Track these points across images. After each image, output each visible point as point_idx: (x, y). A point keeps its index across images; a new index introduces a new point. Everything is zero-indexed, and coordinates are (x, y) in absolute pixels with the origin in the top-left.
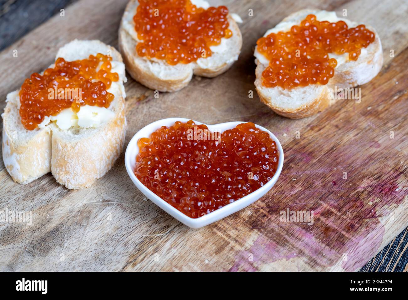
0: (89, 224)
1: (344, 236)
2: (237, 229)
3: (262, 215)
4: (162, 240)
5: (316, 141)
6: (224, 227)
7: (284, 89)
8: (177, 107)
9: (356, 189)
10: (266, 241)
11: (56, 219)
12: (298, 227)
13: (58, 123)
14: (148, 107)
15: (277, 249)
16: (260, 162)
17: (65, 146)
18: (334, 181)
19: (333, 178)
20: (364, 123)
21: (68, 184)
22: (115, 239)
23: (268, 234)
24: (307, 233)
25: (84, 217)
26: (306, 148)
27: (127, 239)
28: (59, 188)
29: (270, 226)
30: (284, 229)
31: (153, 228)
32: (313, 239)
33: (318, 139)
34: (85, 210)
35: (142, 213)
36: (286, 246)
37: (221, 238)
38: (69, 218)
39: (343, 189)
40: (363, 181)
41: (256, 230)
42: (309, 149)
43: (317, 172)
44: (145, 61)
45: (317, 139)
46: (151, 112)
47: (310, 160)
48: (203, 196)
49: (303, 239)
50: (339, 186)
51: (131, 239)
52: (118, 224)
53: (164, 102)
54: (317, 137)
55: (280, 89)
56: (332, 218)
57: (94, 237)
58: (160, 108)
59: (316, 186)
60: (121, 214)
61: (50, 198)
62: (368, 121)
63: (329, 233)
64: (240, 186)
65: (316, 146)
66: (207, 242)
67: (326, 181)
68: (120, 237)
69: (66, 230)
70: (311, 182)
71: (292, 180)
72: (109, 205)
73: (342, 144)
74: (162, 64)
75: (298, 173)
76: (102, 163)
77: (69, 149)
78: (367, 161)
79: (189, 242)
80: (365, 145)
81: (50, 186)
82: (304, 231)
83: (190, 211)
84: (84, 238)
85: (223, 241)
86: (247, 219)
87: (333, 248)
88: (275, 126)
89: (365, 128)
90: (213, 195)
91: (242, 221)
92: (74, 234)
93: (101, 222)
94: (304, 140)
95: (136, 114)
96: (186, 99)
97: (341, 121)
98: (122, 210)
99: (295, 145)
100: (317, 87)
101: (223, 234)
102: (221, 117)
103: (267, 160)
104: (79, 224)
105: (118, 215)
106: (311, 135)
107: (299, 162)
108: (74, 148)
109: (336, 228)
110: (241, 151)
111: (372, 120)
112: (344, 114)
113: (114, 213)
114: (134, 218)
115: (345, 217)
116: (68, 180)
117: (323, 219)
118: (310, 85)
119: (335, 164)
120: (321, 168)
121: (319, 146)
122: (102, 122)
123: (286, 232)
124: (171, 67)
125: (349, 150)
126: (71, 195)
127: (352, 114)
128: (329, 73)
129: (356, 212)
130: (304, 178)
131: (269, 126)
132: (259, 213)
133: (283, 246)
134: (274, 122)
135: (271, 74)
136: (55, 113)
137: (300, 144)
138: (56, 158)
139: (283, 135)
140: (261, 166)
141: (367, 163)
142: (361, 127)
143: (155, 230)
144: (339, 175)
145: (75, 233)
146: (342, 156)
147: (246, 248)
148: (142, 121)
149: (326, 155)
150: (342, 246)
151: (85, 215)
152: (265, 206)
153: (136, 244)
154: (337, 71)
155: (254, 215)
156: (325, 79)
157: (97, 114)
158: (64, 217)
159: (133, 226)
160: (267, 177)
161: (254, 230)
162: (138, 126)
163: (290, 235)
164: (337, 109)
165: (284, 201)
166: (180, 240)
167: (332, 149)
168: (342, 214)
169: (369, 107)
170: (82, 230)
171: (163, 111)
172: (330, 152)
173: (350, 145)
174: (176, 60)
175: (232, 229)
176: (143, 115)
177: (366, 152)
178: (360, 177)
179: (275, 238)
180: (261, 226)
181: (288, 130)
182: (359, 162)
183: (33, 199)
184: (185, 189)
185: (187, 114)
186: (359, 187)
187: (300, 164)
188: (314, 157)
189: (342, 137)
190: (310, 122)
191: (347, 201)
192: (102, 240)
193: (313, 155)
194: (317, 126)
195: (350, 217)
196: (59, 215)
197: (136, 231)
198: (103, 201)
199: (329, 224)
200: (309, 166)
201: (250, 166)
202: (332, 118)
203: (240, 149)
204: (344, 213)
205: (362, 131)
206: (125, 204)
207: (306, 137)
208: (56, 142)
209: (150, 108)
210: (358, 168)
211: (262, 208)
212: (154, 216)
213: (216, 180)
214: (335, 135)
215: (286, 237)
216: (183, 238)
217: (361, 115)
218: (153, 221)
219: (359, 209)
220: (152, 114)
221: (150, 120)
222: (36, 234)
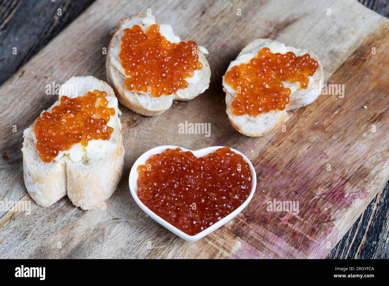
0: (105, 240)
1: (308, 239)
2: (223, 238)
3: (242, 224)
4: (165, 251)
5: (277, 156)
6: (213, 237)
7: (251, 116)
8: (162, 129)
9: (313, 197)
10: (247, 247)
11: (77, 238)
12: (271, 234)
13: (70, 157)
14: (138, 131)
15: (257, 253)
16: (239, 183)
17: (79, 176)
18: (295, 190)
19: (294, 188)
20: (314, 136)
21: (83, 207)
22: (128, 253)
23: (249, 241)
24: (279, 238)
25: (100, 235)
26: (270, 161)
27: (137, 252)
28: (75, 209)
29: (249, 233)
30: (261, 236)
31: (157, 240)
32: (285, 243)
33: (279, 153)
34: (100, 228)
35: (146, 228)
36: (264, 251)
37: (212, 246)
38: (87, 236)
39: (303, 198)
40: (317, 189)
41: (238, 238)
42: (272, 163)
43: (281, 184)
44: (134, 93)
45: (277, 153)
46: (141, 135)
47: (274, 173)
48: (197, 216)
49: (277, 243)
50: (300, 195)
51: (140, 252)
52: (128, 239)
53: (150, 125)
54: (277, 152)
55: (247, 116)
56: (297, 224)
57: (110, 251)
58: (148, 130)
59: (281, 196)
60: (129, 230)
61: (70, 219)
62: (317, 135)
63: (296, 237)
64: (225, 205)
65: (278, 160)
66: (201, 251)
67: (289, 191)
68: (131, 251)
69: (86, 247)
70: (277, 192)
71: (262, 192)
72: (118, 222)
73: (298, 156)
74: (147, 96)
75: (266, 185)
76: (109, 187)
77: (83, 178)
78: (319, 171)
79: (187, 252)
80: (316, 157)
81: (68, 208)
82: (276, 236)
83: (188, 228)
84: (102, 253)
85: (214, 249)
86: (230, 229)
87: (301, 250)
88: (243, 143)
89: (315, 142)
90: (205, 214)
91: (226, 230)
92: (93, 250)
93: (114, 238)
94: (268, 155)
95: (129, 137)
96: (168, 121)
97: (295, 136)
98: (130, 227)
99: (261, 159)
100: (276, 113)
101: (213, 243)
102: (199, 137)
103: (243, 180)
104: (96, 240)
105: (127, 231)
106: (273, 150)
107: (266, 175)
108: (86, 178)
109: (302, 232)
110: (221, 172)
111: (319, 134)
112: (296, 129)
113: (124, 229)
114: (140, 233)
115: (307, 222)
116: (83, 203)
117: (290, 225)
118: (271, 111)
119: (294, 175)
120: (283, 180)
121: (280, 159)
122: (106, 154)
123: (262, 238)
124: (156, 98)
125: (304, 162)
126: (87, 215)
127: (304, 129)
128: (285, 101)
129: (315, 218)
130: (271, 189)
131: (239, 144)
132: (239, 223)
133: (262, 251)
134: (242, 140)
135: (239, 105)
136: (68, 148)
137: (265, 158)
138: (71, 186)
139: (250, 151)
140: (239, 186)
141: (320, 173)
142: (311, 141)
143: (159, 242)
144: (298, 186)
145: (95, 249)
146: (299, 168)
147: (232, 254)
148: (135, 143)
149: (287, 167)
150: (307, 248)
151: (100, 232)
152: (243, 216)
153: (145, 256)
154: (291, 98)
155: (236, 224)
156: (283, 106)
157: (101, 146)
158: (83, 235)
159: (140, 240)
160: (245, 195)
161: (237, 237)
162: (132, 148)
163: (266, 240)
164: (291, 125)
165: (257, 211)
166: (179, 251)
167: (291, 161)
168: (304, 220)
169: (316, 122)
170: (99, 246)
171: (150, 133)
172: (290, 165)
173: (304, 157)
174: (159, 93)
175: (219, 238)
176: (134, 138)
177: (318, 163)
178: (315, 185)
179: (254, 244)
180: (242, 234)
181: (254, 147)
182: (313, 172)
183: (55, 220)
184: (182, 210)
185: (170, 136)
186: (315, 195)
187: (266, 177)
188: (277, 170)
189: (297, 151)
190: (270, 138)
191: (307, 208)
192: (118, 254)
193: (276, 168)
194: (276, 142)
195: (311, 222)
196: (79, 234)
197: (144, 244)
198: (113, 219)
199: (295, 229)
200: (274, 178)
201: (231, 186)
202: (288, 134)
203: (221, 171)
204: (306, 219)
205: (313, 144)
206: (132, 221)
207: (269, 152)
208: (70, 173)
209: (139, 131)
210: (313, 178)
211: (241, 218)
212: (156, 231)
213: (205, 199)
214: (291, 149)
215: (263, 242)
216: (181, 248)
217: (311, 130)
218: (156, 235)
219: (318, 214)
220: (142, 137)
221: (141, 142)
222: (63, 252)
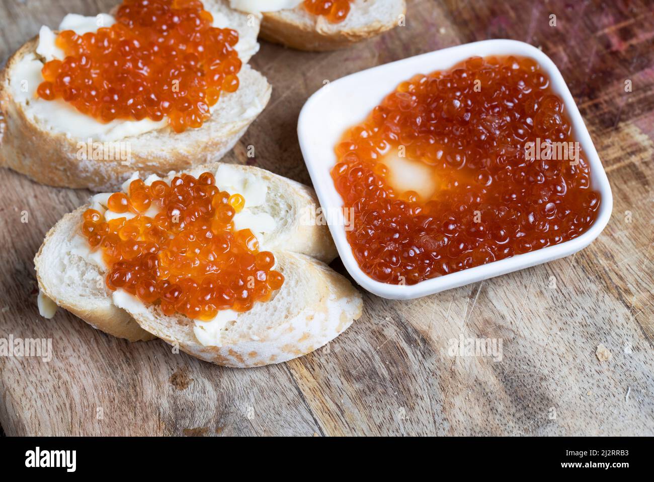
0: (513, 329)
2: (608, 146)
3: (593, 109)
10: (647, 119)
11: (481, 373)
22: (563, 302)
23: (635, 113)
25: (496, 332)
26: (479, 14)
27: (570, 287)
29: (619, 105)
34: (479, 327)
37: (618, 169)
41: (621, 125)
42: (485, 14)
47: (507, 18)
51: (572, 281)
52: (532, 291)
56: (637, 30)
57: (544, 329)
61: (428, 370)
68: (561, 296)
69: (513, 364)
72: (484, 292)
82: (647, 70)
84: (542, 344)
85: (625, 169)
86: (593, 129)
92: (527, 356)
94: (463, 13)
99: (467, 25)
101: (613, 165)
113: (505, 289)
115: (642, 16)
117: (634, 42)
123: (641, 91)
126: (434, 338)
130: (541, 38)
132: (588, 111)
137: (468, 20)
145: (525, 353)
147: (651, 146)
151: (490, 330)
153: (585, 278)
155: (589, 117)
161: (618, 126)
163: (647, 88)
168: (634, 18)
170: (521, 341)
175: (605, 152)
179: (645, 108)
180: (615, 116)
181: (434, 26)
183: (417, 396)
188: (506, 14)
192: (557, 320)
193: (498, 11)
196: (474, 367)
198: (472, 298)
199: (648, 38)
200: (520, 25)
215: (649, 93)
222: (501, 408)
